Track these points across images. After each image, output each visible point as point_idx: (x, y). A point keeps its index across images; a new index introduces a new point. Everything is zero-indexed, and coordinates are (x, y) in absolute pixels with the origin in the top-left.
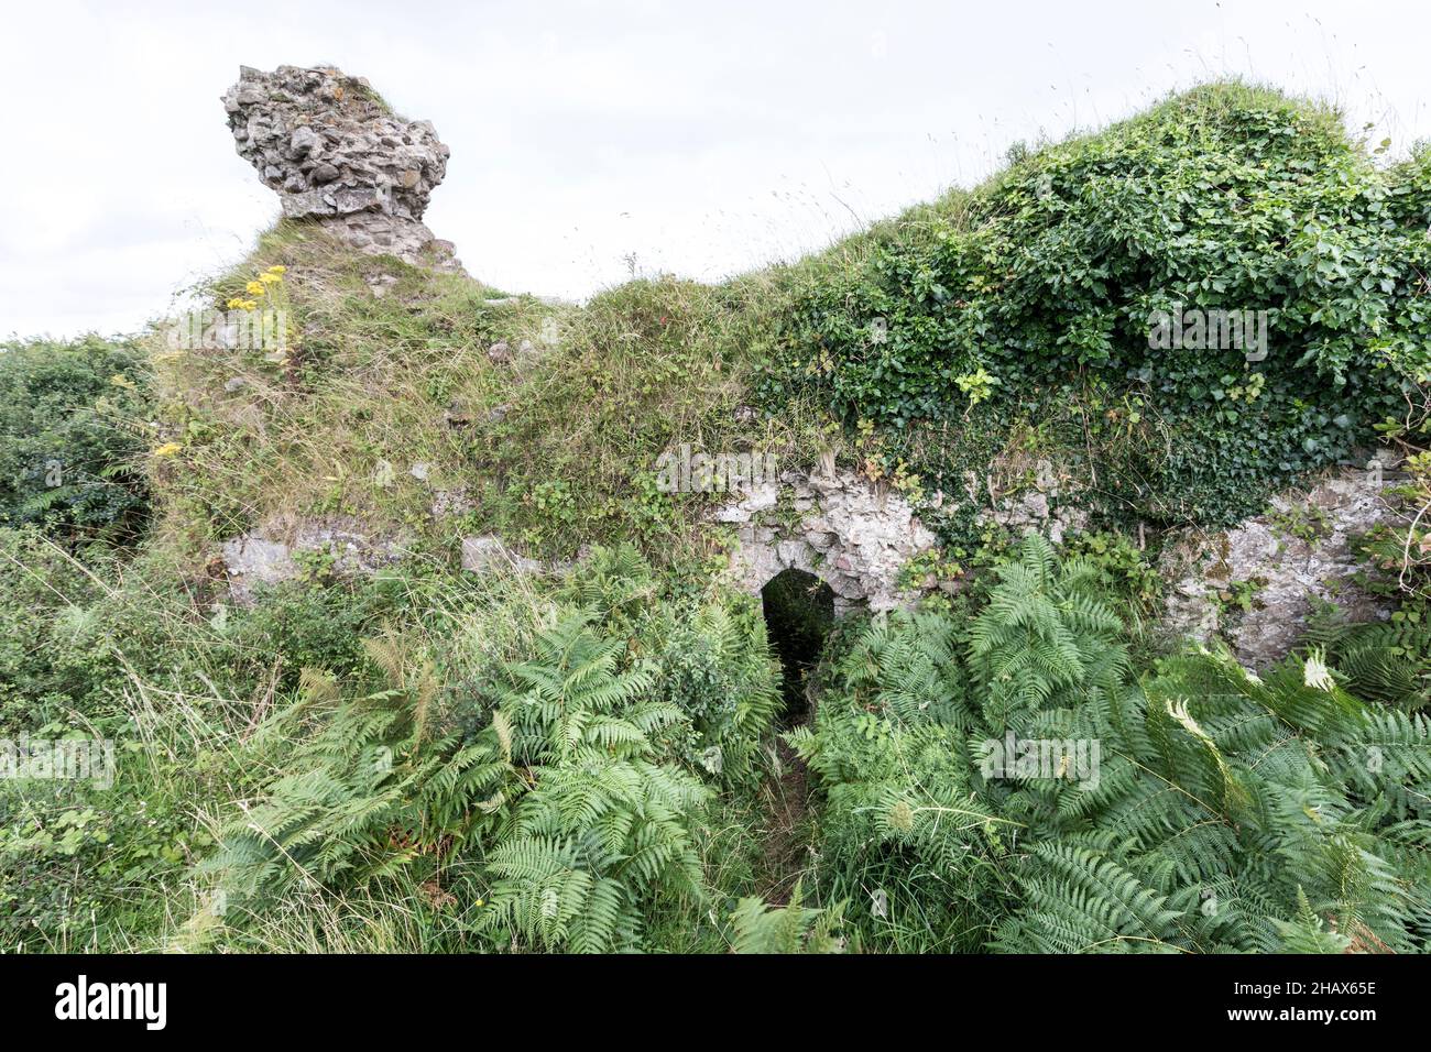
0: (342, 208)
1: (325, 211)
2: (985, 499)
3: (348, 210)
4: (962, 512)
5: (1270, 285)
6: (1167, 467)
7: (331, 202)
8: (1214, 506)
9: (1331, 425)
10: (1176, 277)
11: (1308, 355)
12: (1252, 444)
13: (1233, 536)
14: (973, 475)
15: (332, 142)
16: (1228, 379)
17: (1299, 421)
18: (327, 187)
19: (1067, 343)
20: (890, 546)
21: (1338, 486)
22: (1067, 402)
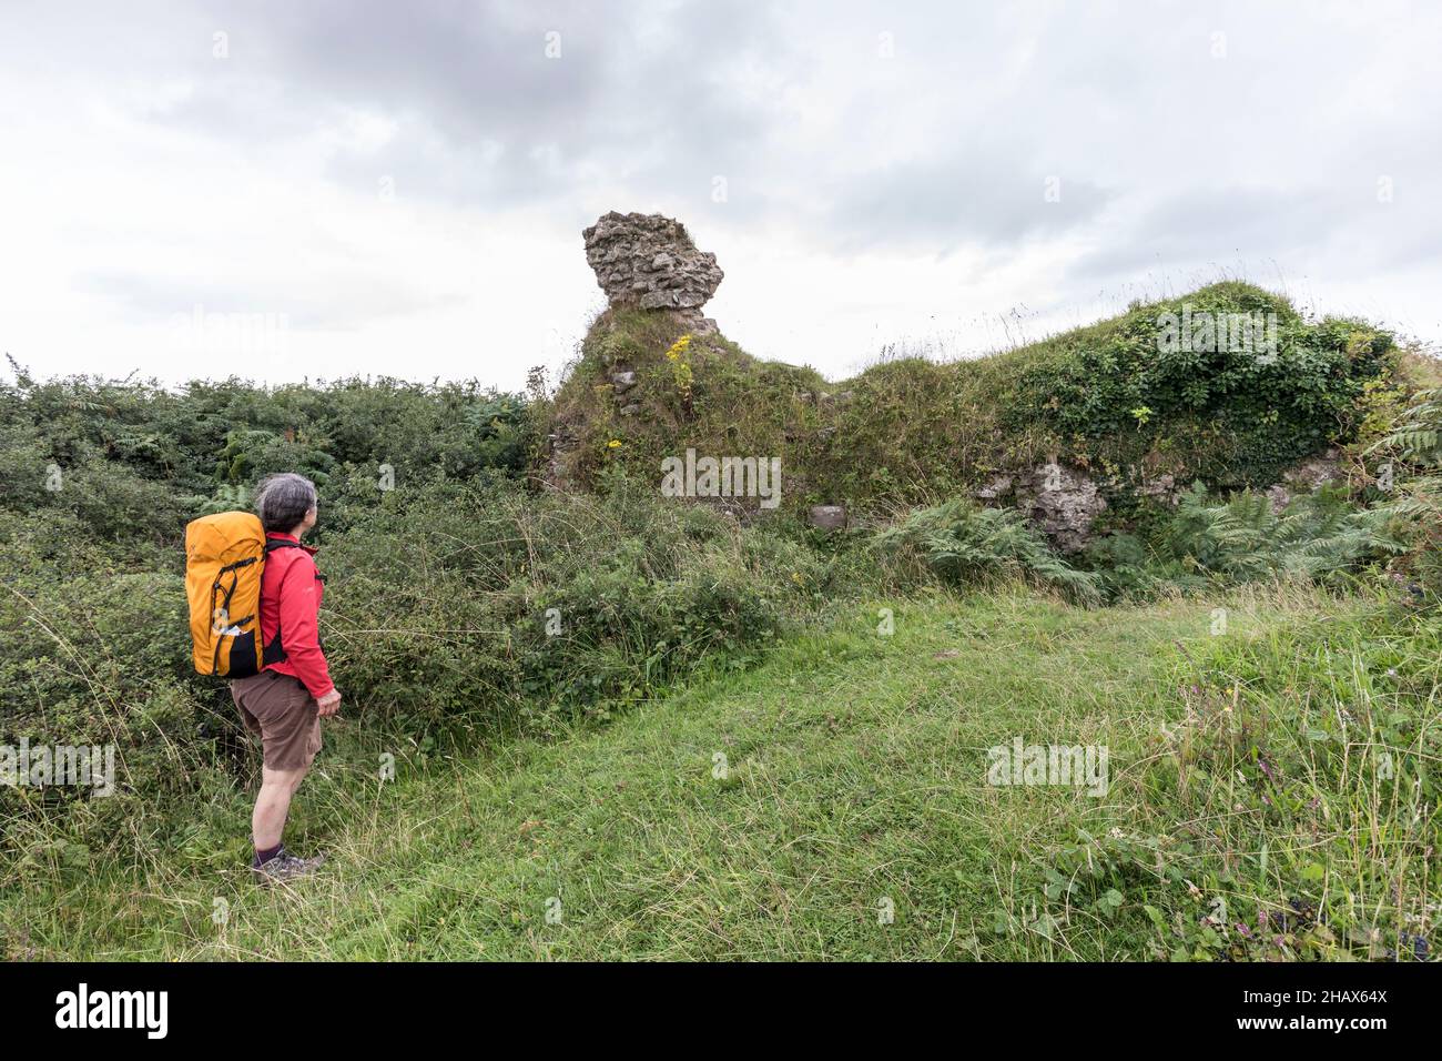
0: (682, 304)
1: (671, 305)
2: (1139, 481)
3: (686, 306)
4: (1126, 488)
5: (1279, 369)
6: (1236, 457)
7: (676, 300)
8: (1259, 477)
9: (1308, 436)
10: (1236, 366)
11: (1298, 400)
12: (1275, 445)
13: (1269, 493)
14: (1133, 466)
15: (678, 263)
16: (1262, 414)
17: (1294, 434)
18: (675, 291)
19: (1187, 395)
20: (1083, 511)
21: (1313, 468)
22: (1182, 427)
